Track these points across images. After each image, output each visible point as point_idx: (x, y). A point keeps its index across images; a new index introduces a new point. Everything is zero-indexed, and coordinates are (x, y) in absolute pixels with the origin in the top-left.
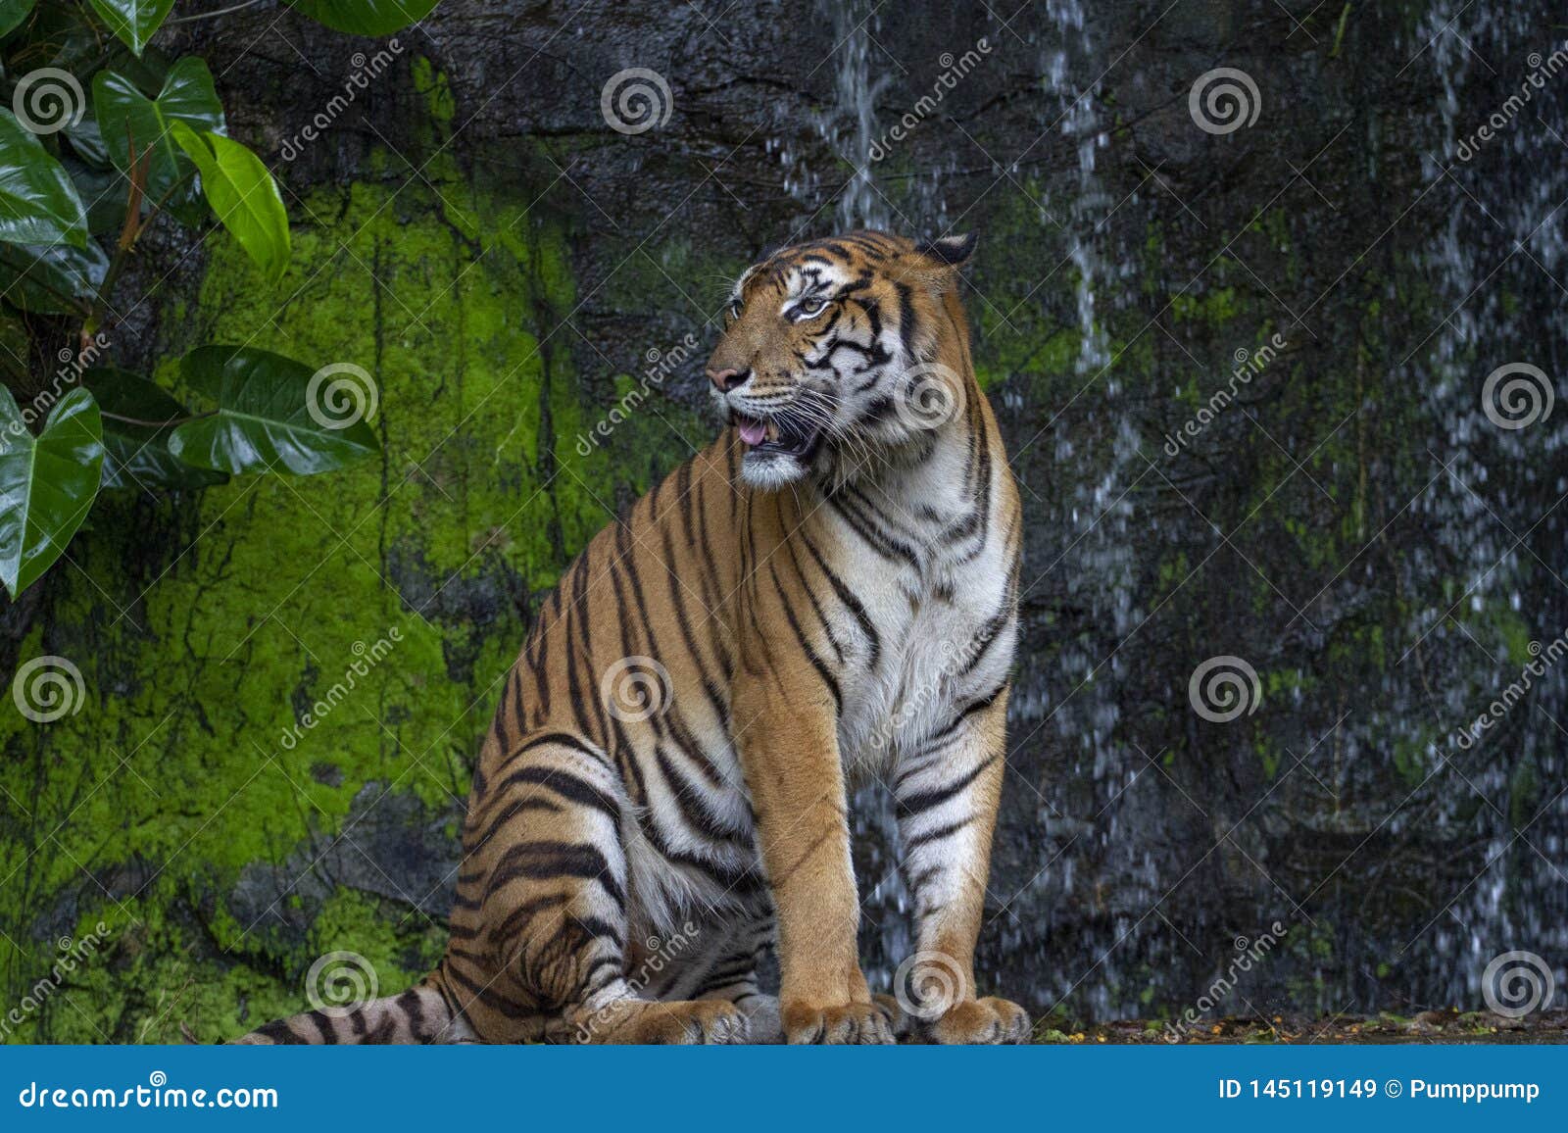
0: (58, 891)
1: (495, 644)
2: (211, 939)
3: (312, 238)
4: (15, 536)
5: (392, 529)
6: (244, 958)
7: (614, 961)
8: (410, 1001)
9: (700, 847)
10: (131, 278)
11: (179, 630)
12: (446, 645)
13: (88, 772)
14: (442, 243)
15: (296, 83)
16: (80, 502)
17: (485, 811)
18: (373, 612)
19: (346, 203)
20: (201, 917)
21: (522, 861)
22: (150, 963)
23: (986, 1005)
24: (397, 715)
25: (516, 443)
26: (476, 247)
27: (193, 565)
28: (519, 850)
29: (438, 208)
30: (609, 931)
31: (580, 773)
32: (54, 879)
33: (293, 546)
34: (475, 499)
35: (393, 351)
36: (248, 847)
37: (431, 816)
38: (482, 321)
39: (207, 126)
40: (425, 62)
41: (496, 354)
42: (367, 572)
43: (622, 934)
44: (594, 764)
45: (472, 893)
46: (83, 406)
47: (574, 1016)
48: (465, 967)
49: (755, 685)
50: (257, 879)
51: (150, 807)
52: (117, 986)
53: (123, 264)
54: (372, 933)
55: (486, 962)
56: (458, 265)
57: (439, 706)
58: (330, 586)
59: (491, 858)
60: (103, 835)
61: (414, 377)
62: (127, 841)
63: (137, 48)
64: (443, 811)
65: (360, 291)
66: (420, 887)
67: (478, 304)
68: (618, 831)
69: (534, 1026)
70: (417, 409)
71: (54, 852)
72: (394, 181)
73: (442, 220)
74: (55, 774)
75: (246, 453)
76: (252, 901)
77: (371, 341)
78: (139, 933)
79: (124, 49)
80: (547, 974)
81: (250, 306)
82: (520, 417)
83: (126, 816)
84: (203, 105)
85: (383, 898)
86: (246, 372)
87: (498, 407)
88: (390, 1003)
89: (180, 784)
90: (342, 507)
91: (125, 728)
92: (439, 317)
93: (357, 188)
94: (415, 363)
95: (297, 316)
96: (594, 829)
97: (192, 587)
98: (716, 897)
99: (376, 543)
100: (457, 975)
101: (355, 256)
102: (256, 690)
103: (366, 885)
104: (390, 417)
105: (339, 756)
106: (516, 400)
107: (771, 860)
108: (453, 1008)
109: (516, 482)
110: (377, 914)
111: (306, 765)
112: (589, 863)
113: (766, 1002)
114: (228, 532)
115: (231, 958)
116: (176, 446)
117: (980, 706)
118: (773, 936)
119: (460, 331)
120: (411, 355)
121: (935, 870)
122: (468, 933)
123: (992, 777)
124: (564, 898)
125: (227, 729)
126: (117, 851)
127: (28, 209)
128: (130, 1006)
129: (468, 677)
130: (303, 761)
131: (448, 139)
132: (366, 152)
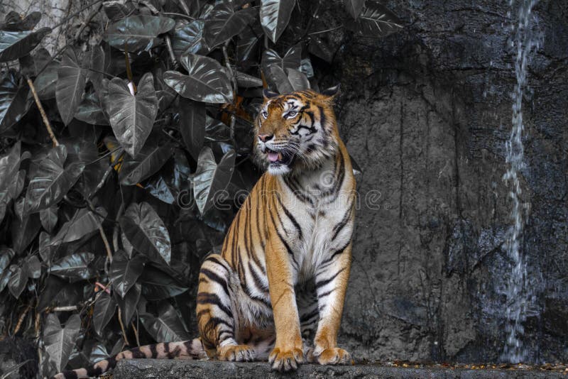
5: (404, 198)
6: (352, 336)
8: (189, 344)
12: (421, 236)
14: (423, 106)
15: (377, 53)
18: (397, 226)
19: (392, 92)
24: (404, 259)
25: (446, 171)
26: (434, 106)
29: (422, 94)
30: (224, 321)
31: (214, 270)
34: (432, 189)
35: (406, 140)
37: (414, 292)
38: (435, 131)
40: (419, 46)
41: (441, 141)
42: (396, 212)
44: (220, 267)
50: (356, 311)
54: (392, 329)
56: (428, 112)
57: (418, 257)
61: (413, 149)
64: (418, 291)
65: (395, 120)
66: (408, 315)
67: (435, 125)
68: (226, 289)
70: (413, 159)
72: (407, 85)
73: (423, 98)
76: (354, 317)
77: (399, 137)
80: (208, 335)
81: (360, 125)
82: (447, 162)
85: (396, 318)
87: (440, 159)
90: (388, 191)
92: (422, 129)
93: (394, 88)
94: (414, 144)
95: (375, 129)
96: (217, 289)
99: (399, 203)
101: (395, 108)
103: (390, 314)
104: (404, 162)
105: (384, 272)
106: (446, 157)
109: (446, 183)
110: (394, 323)
111: (374, 274)
112: (214, 300)
119: (428, 134)
120: (413, 142)
124: (209, 311)
129: (428, 247)
130: (372, 274)
131: (425, 70)
132: (398, 76)
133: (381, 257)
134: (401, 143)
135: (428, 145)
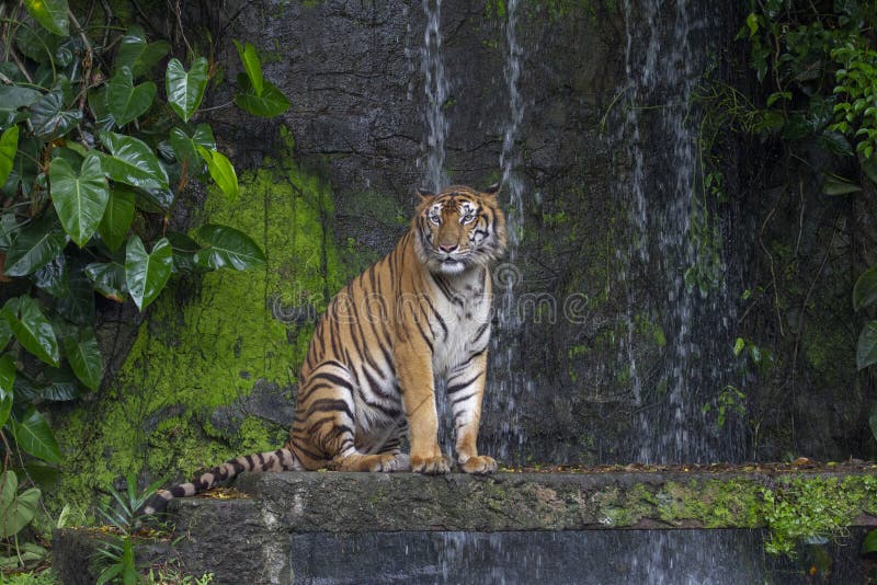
0: (152, 413)
1: (305, 330)
2: (203, 431)
3: (243, 188)
4: (141, 289)
5: (269, 290)
6: (216, 438)
7: (351, 440)
8: (279, 453)
9: (378, 400)
10: (180, 200)
11: (195, 323)
12: (287, 331)
13: (162, 372)
14: (289, 190)
15: (239, 133)
16: (164, 279)
17: (305, 388)
18: (263, 319)
19: (255, 176)
20: (201, 424)
21: (319, 405)
22: (183, 440)
23: (482, 458)
24: (270, 355)
25: (313, 260)
26: (300, 191)
27: (200, 301)
28: (317, 402)
29: (288, 178)
30: (349, 430)
31: (339, 375)
32: (150, 410)
33: (235, 294)
34: (298, 280)
35: (272, 229)
36: (217, 400)
37: (281, 391)
38: (302, 218)
39: (210, 148)
40: (284, 127)
41: (307, 230)
42: (260, 305)
43: (354, 431)
44: (343, 371)
45: (301, 416)
46: (166, 244)
47: (338, 459)
48: (299, 442)
49: (403, 346)
50: (220, 411)
51: (183, 385)
52: (171, 447)
53: (179, 196)
54: (259, 431)
55: (306, 441)
56: (295, 198)
57: (284, 353)
58: (247, 309)
59: (308, 404)
60: (167, 395)
61: (278, 237)
62: (176, 397)
63: (186, 120)
64: (285, 389)
65: (260, 206)
67: (301, 212)
68: (353, 395)
69: (323, 463)
70: (279, 248)
71: (150, 401)
72: (272, 168)
73: (289, 182)
74: (151, 373)
75: (221, 262)
76: (218, 419)
77: (263, 224)
78: (179, 429)
79: (181, 120)
80: (328, 445)
81: (222, 211)
82: (315, 251)
83: (175, 389)
84: (208, 140)
85: (264, 419)
86: (221, 234)
87: (306, 248)
88: (273, 454)
89: (194, 378)
90: (252, 282)
91: (175, 358)
92: (287, 216)
93: (260, 170)
94: (279, 232)
95: (237, 215)
96: (344, 394)
97: (200, 309)
98: (384, 418)
99: (264, 295)
100: (295, 445)
101: (259, 194)
102: (221, 345)
103: (257, 414)
105: (249, 369)
106: (313, 246)
107: (408, 407)
108: (294, 456)
109: (313, 274)
110: (262, 424)
111: (238, 371)
112: (342, 406)
113: (404, 456)
114: (213, 290)
115: (210, 438)
116: (196, 259)
117: (479, 354)
118: (408, 432)
119: (295, 221)
120: (278, 229)
121: (462, 411)
122: (299, 431)
123: (482, 379)
124: (333, 418)
125: (211, 359)
126: (172, 401)
127: (148, 176)
128: (175, 454)
129: (296, 342)
130: (236, 371)
131: (292, 154)
132: (263, 158)
133: (247, 353)
134: (266, 231)
135: (295, 234)
